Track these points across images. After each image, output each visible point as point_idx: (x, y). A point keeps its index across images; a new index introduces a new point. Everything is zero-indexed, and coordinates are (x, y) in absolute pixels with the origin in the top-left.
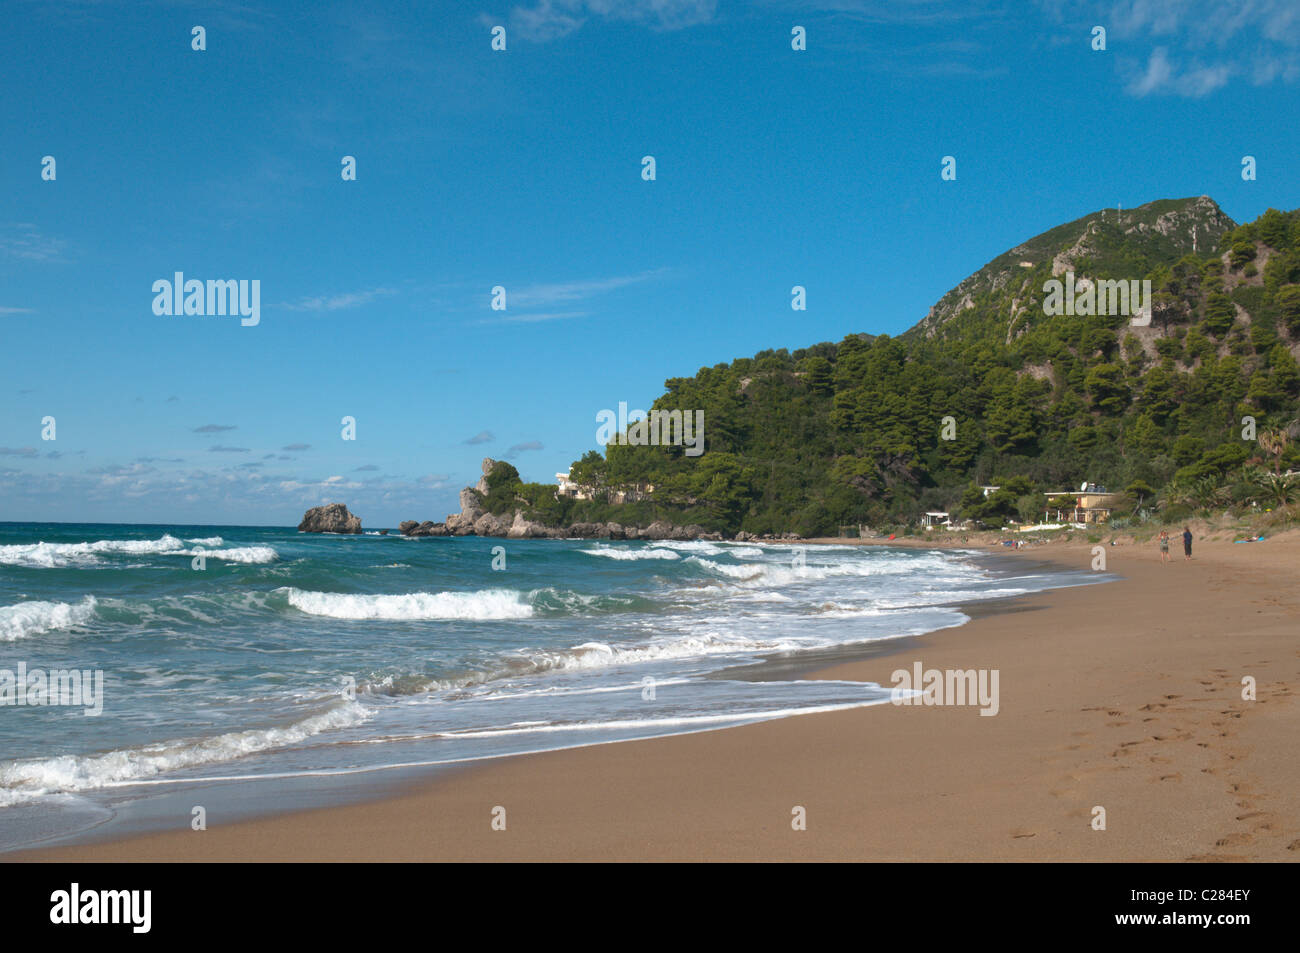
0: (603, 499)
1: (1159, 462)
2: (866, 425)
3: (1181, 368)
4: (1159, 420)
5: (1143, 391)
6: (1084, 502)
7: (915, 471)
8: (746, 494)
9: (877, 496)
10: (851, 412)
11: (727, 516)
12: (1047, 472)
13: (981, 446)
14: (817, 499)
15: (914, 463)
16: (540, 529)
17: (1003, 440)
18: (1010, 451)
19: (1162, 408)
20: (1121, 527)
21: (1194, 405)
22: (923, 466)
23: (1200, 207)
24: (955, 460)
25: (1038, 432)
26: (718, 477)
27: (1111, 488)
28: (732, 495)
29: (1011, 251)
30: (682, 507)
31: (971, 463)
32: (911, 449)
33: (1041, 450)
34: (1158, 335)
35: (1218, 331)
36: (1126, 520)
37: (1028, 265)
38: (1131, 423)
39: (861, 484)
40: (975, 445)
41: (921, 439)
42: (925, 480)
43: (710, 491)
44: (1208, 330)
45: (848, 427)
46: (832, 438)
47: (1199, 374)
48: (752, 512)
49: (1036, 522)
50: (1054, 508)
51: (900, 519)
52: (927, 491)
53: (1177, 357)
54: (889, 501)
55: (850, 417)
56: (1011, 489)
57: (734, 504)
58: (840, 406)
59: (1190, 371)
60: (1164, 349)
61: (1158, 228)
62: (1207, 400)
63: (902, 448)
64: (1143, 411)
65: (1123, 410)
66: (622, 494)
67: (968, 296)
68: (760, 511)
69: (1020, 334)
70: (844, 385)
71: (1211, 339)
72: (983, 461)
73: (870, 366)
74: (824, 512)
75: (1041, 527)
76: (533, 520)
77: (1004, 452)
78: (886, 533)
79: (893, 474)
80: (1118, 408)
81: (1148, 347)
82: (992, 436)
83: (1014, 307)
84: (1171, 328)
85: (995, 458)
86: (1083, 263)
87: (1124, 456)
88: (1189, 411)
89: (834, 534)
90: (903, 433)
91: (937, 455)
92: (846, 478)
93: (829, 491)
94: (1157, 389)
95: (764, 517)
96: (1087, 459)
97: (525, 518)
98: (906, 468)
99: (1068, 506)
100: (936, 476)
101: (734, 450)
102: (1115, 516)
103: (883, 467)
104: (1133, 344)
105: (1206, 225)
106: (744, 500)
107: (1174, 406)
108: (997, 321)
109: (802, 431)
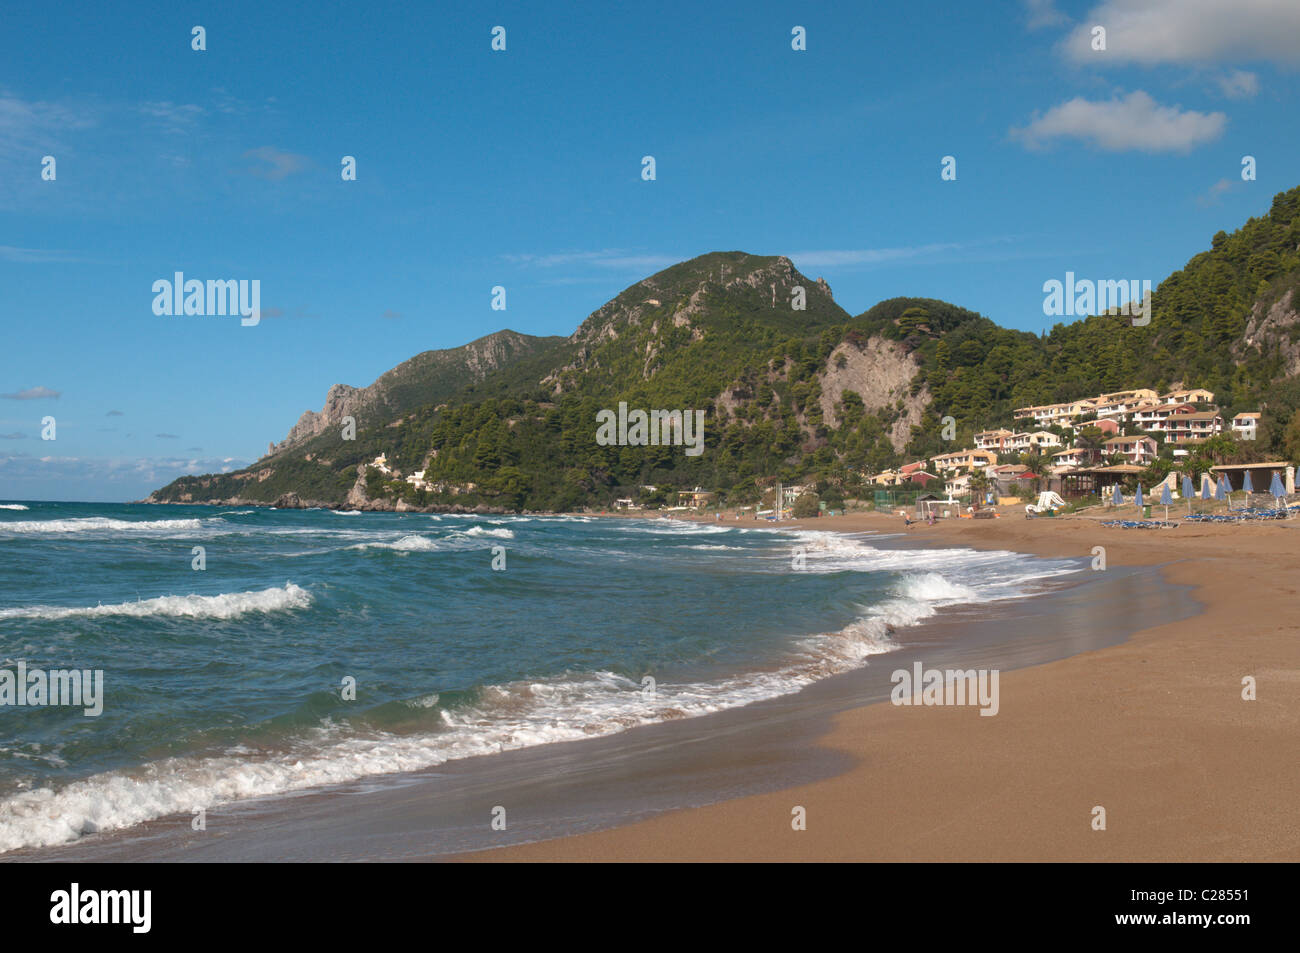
0: (446, 491)
1: (732, 476)
2: (581, 450)
3: (746, 424)
4: (734, 452)
5: (726, 436)
6: (696, 497)
7: (610, 477)
8: (526, 490)
9: (591, 490)
10: (572, 442)
11: (517, 502)
12: (677, 479)
13: (643, 462)
14: (561, 494)
15: (608, 472)
16: (413, 508)
17: (654, 460)
18: (657, 466)
19: (735, 446)
20: (711, 509)
21: (751, 445)
22: (613, 474)
23: (780, 266)
24: (629, 470)
25: (673, 456)
26: (511, 481)
27: (710, 489)
28: (519, 490)
29: (641, 282)
30: (493, 496)
31: (638, 473)
32: (607, 464)
33: (674, 466)
34: (735, 405)
35: (765, 405)
36: (713, 507)
37: (655, 302)
38: (720, 452)
39: (583, 484)
40: (639, 462)
41: (611, 459)
42: (614, 482)
43: (507, 488)
44: (759, 404)
45: (571, 451)
46: (563, 457)
47: (754, 428)
48: (529, 499)
49: (675, 506)
50: (683, 499)
51: (603, 502)
52: (616, 488)
53: (744, 418)
54: (596, 493)
55: (571, 445)
56: (663, 490)
57: (520, 495)
58: (566, 439)
59: (750, 426)
60: (739, 413)
61: (749, 282)
62: (758, 442)
63: (603, 464)
64: (726, 446)
65: (717, 444)
66: (457, 489)
67: (610, 325)
68: (532, 498)
69: (654, 371)
70: (568, 427)
71: (761, 409)
72: (644, 472)
73: (581, 415)
74: (565, 499)
75: (678, 508)
76: (407, 503)
77: (655, 467)
78: (598, 510)
79: (597, 478)
80: (714, 444)
81: (730, 411)
82: (648, 457)
83: (649, 348)
84: (742, 401)
85: (651, 471)
86: (696, 319)
87: (716, 471)
88: (748, 448)
89: (571, 511)
90: (602, 456)
91: (619, 468)
92: (574, 481)
93: (565, 487)
94: (734, 436)
95: (534, 502)
96: (698, 472)
97: (404, 501)
98: (605, 475)
99: (689, 498)
100: (620, 480)
101: (514, 465)
102: (710, 504)
103: (592, 474)
104: (722, 409)
105: (783, 281)
106: (524, 493)
107: (742, 444)
108: (637, 358)
109: (547, 453)
